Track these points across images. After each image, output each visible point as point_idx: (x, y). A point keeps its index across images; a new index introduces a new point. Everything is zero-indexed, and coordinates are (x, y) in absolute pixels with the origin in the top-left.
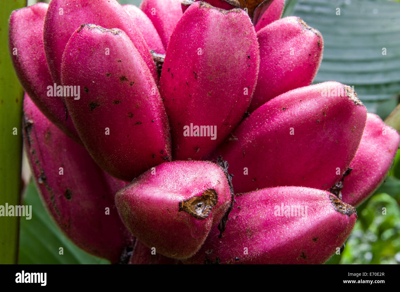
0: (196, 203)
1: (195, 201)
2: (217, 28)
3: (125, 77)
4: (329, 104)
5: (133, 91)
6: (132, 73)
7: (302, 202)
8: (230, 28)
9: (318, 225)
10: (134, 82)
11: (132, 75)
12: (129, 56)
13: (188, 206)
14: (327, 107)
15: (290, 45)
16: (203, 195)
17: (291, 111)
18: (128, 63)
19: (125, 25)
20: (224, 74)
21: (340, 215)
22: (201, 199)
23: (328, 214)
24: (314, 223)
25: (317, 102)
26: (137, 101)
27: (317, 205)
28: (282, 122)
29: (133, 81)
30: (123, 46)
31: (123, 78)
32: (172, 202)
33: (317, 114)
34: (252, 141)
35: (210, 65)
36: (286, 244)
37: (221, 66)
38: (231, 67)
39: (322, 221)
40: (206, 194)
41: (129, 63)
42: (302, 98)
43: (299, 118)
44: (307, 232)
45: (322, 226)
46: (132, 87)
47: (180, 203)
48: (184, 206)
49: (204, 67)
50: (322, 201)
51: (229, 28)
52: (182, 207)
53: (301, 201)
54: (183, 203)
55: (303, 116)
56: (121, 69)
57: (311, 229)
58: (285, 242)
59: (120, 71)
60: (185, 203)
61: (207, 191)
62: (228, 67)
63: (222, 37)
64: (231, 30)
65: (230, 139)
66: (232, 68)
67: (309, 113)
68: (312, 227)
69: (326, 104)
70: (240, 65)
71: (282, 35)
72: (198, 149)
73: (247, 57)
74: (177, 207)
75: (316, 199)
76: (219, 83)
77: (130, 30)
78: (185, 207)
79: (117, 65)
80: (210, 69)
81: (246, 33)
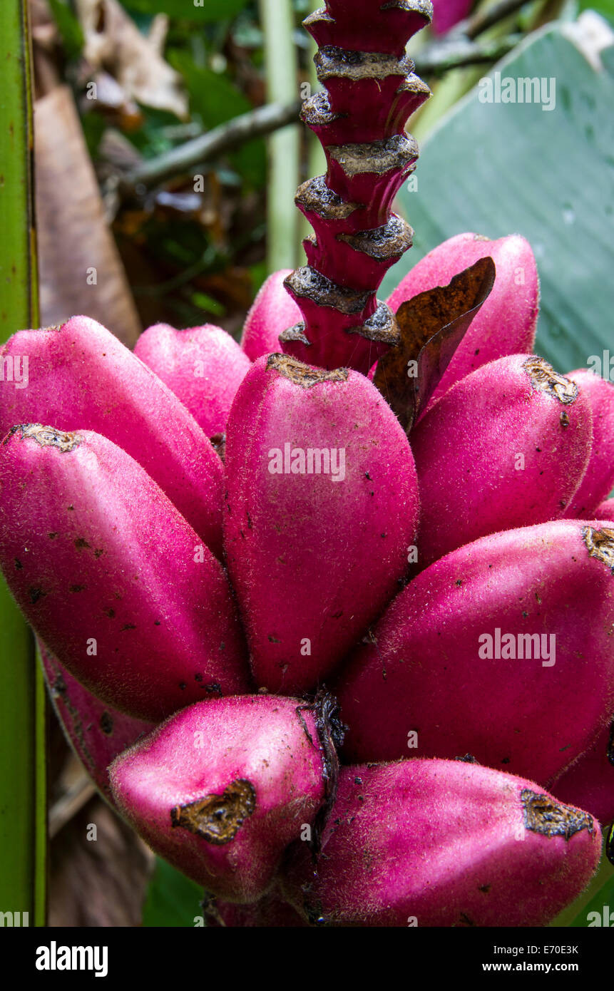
0: (212, 809)
1: (209, 805)
2: (286, 421)
3: (83, 540)
4: (546, 577)
5: (103, 568)
6: (96, 531)
7: (465, 803)
8: (317, 420)
9: (484, 859)
10: (102, 551)
11: (97, 537)
12: (88, 498)
13: (190, 818)
14: (543, 584)
15: (499, 427)
16: (226, 792)
17: (468, 589)
18: (87, 512)
19: (138, 402)
20: (308, 517)
21: (536, 838)
22: (222, 800)
23: (506, 838)
24: (477, 856)
25: (522, 572)
26: (115, 586)
27: (492, 812)
28: (449, 613)
29: (99, 548)
30: (76, 476)
31: (81, 542)
32: (158, 808)
33: (521, 599)
34: (398, 649)
35: (274, 502)
36: (422, 895)
37: (297, 501)
38: (323, 503)
39: (492, 852)
40: (233, 792)
41: (89, 512)
42: (494, 561)
43: (483, 609)
44: (462, 874)
45: (493, 861)
46: (99, 560)
47: (173, 812)
48: (181, 818)
49: (260, 506)
50: (503, 803)
51: (314, 418)
52: (178, 818)
53: (464, 801)
54: (179, 810)
55: (491, 603)
56: (75, 525)
57: (470, 867)
58: (420, 890)
59: (73, 528)
60: (184, 812)
61: (234, 785)
62: (315, 503)
63: (298, 441)
64: (319, 423)
65: (365, 640)
66: (325, 504)
67: (503, 596)
68: (471, 863)
69: (540, 577)
70: (345, 496)
71: (487, 403)
72: (283, 665)
73: (363, 477)
74: (168, 818)
75: (493, 799)
76: (297, 537)
77: (151, 410)
78: (183, 819)
79: (66, 517)
80: (274, 510)
81: (356, 426)
